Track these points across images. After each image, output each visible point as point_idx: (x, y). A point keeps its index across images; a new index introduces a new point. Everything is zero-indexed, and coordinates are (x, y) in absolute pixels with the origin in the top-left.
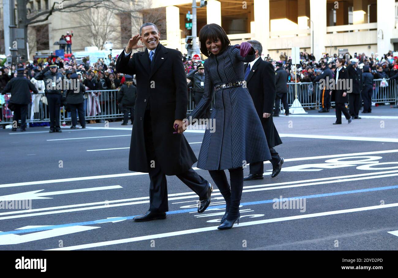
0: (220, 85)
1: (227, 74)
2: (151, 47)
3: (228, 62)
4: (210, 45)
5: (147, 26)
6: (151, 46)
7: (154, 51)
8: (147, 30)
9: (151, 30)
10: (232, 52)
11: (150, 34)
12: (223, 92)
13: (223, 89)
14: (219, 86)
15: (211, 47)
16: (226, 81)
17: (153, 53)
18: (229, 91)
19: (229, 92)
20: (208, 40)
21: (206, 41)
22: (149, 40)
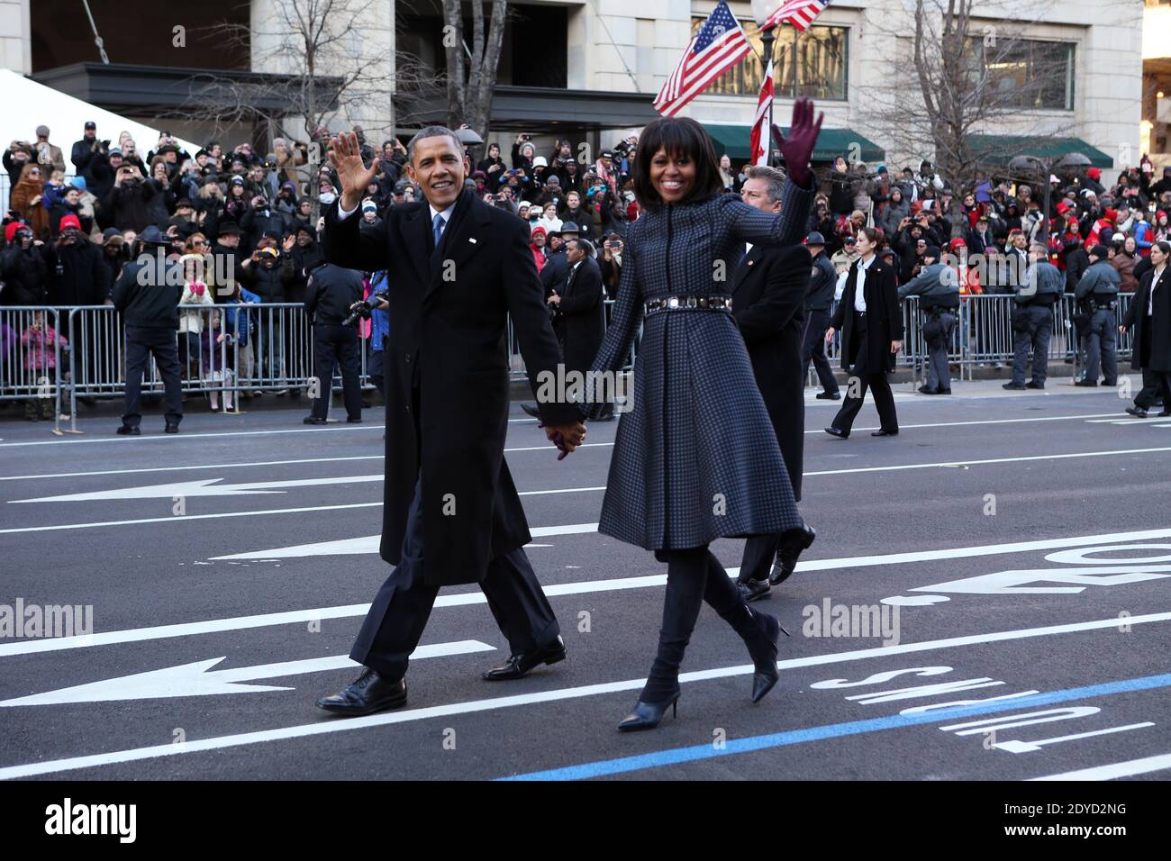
0: (662, 300)
1: (691, 268)
2: (440, 200)
3: (703, 236)
4: (662, 169)
5: (431, 135)
6: (440, 196)
7: (446, 215)
8: (428, 148)
9: (442, 151)
10: (720, 209)
11: (438, 162)
12: (667, 319)
13: (669, 313)
14: (658, 301)
15: (663, 173)
16: (682, 288)
17: (442, 221)
18: (686, 320)
19: (686, 323)
20: (662, 153)
21: (654, 154)
22: (434, 181)
